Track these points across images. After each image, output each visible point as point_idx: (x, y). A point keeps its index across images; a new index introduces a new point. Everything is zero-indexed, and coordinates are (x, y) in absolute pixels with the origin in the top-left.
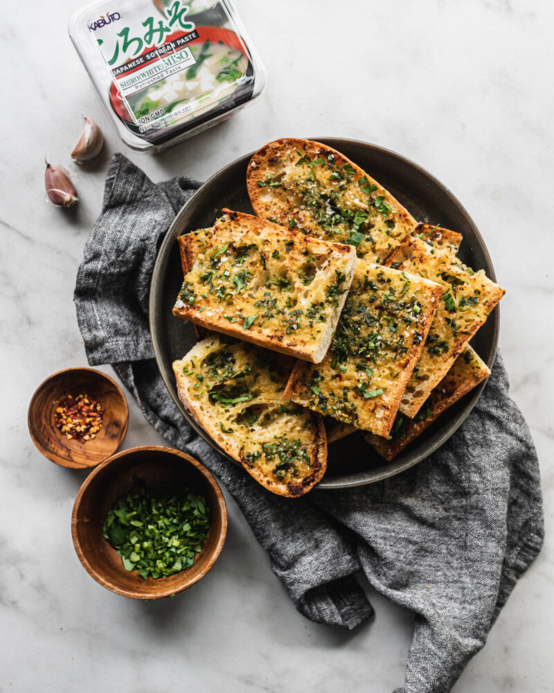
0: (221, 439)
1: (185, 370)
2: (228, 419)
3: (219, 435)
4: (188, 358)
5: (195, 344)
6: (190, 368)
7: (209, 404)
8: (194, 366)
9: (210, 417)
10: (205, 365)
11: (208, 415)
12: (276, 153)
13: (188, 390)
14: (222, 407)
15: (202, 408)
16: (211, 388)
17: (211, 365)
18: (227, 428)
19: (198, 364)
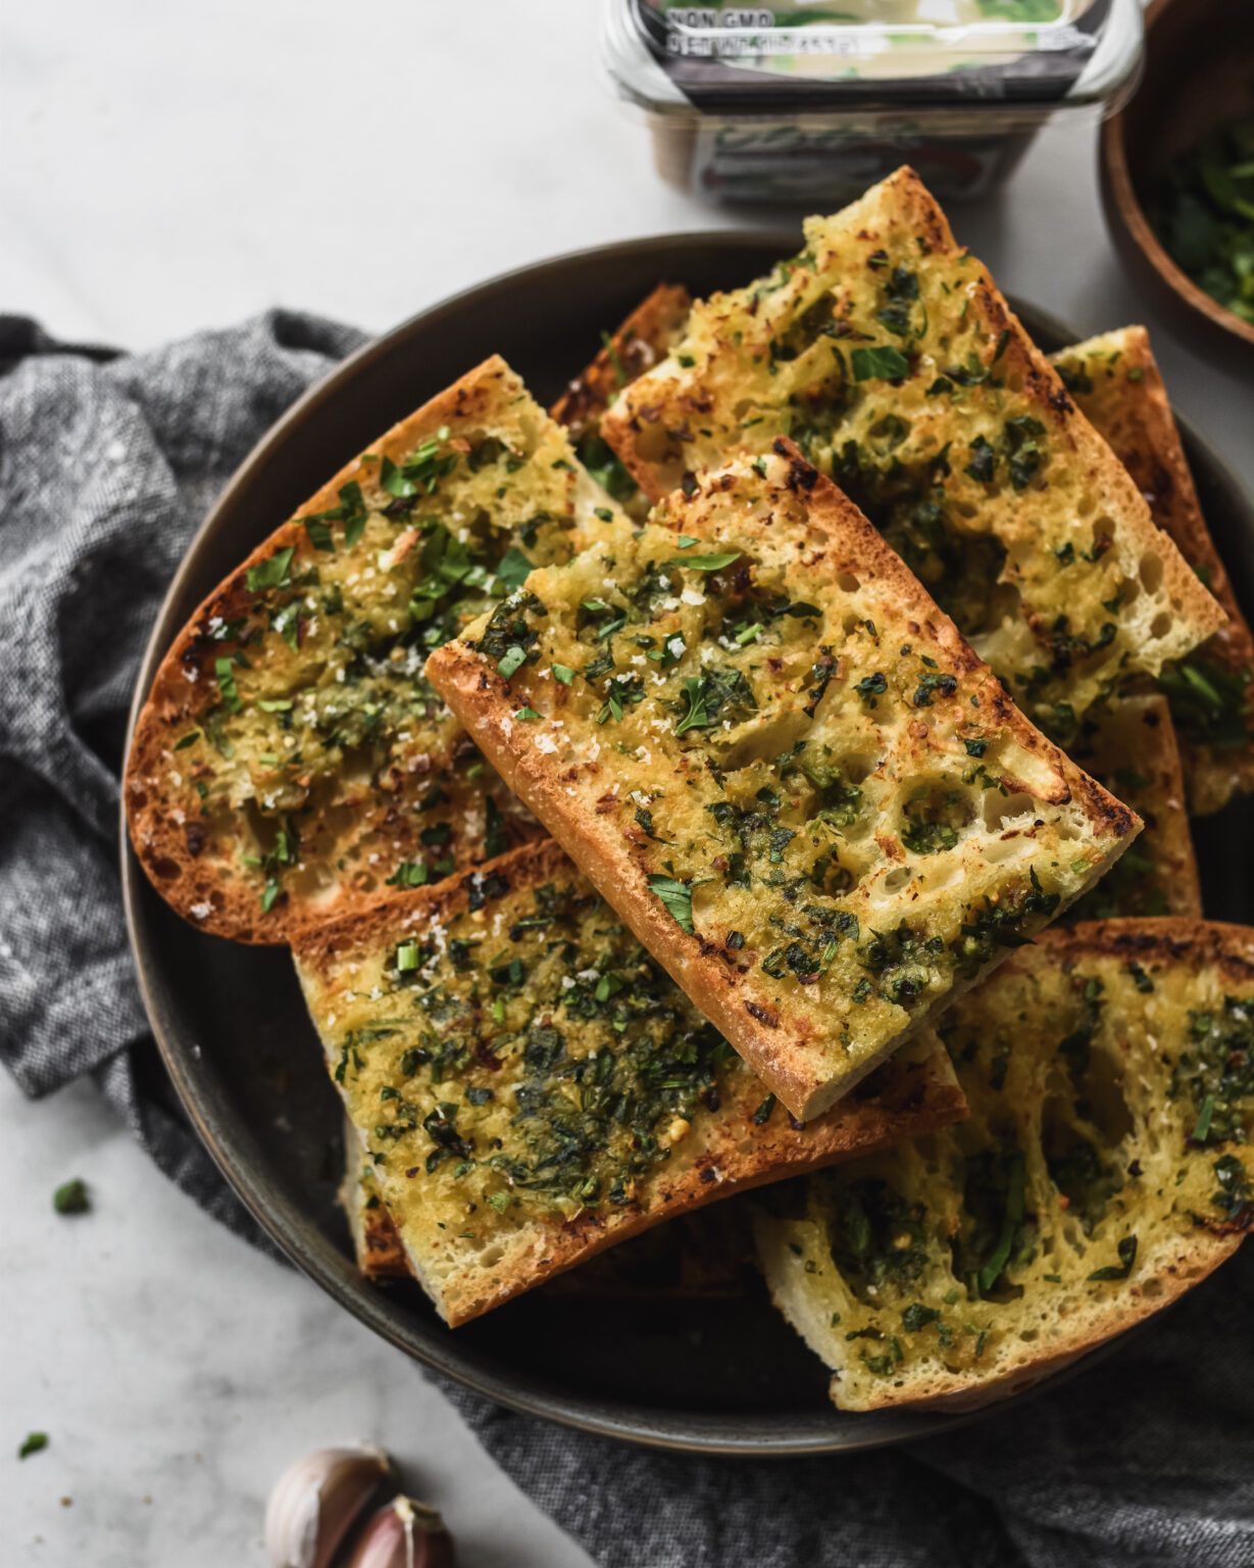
0: (1152, 1287)
1: (880, 1368)
2: (1080, 1250)
3: (1134, 1293)
4: (831, 1347)
5: (778, 1314)
6: (877, 1350)
7: (1015, 1308)
8: (871, 1333)
9: (1062, 1311)
10: (872, 1290)
11: (1054, 1316)
12: (173, 823)
13: (954, 1370)
14: (1030, 1261)
15: (1028, 1336)
16: (962, 1287)
17: (872, 1270)
18: (1114, 1260)
19: (864, 1317)
